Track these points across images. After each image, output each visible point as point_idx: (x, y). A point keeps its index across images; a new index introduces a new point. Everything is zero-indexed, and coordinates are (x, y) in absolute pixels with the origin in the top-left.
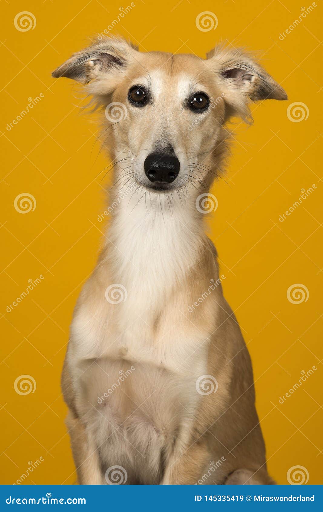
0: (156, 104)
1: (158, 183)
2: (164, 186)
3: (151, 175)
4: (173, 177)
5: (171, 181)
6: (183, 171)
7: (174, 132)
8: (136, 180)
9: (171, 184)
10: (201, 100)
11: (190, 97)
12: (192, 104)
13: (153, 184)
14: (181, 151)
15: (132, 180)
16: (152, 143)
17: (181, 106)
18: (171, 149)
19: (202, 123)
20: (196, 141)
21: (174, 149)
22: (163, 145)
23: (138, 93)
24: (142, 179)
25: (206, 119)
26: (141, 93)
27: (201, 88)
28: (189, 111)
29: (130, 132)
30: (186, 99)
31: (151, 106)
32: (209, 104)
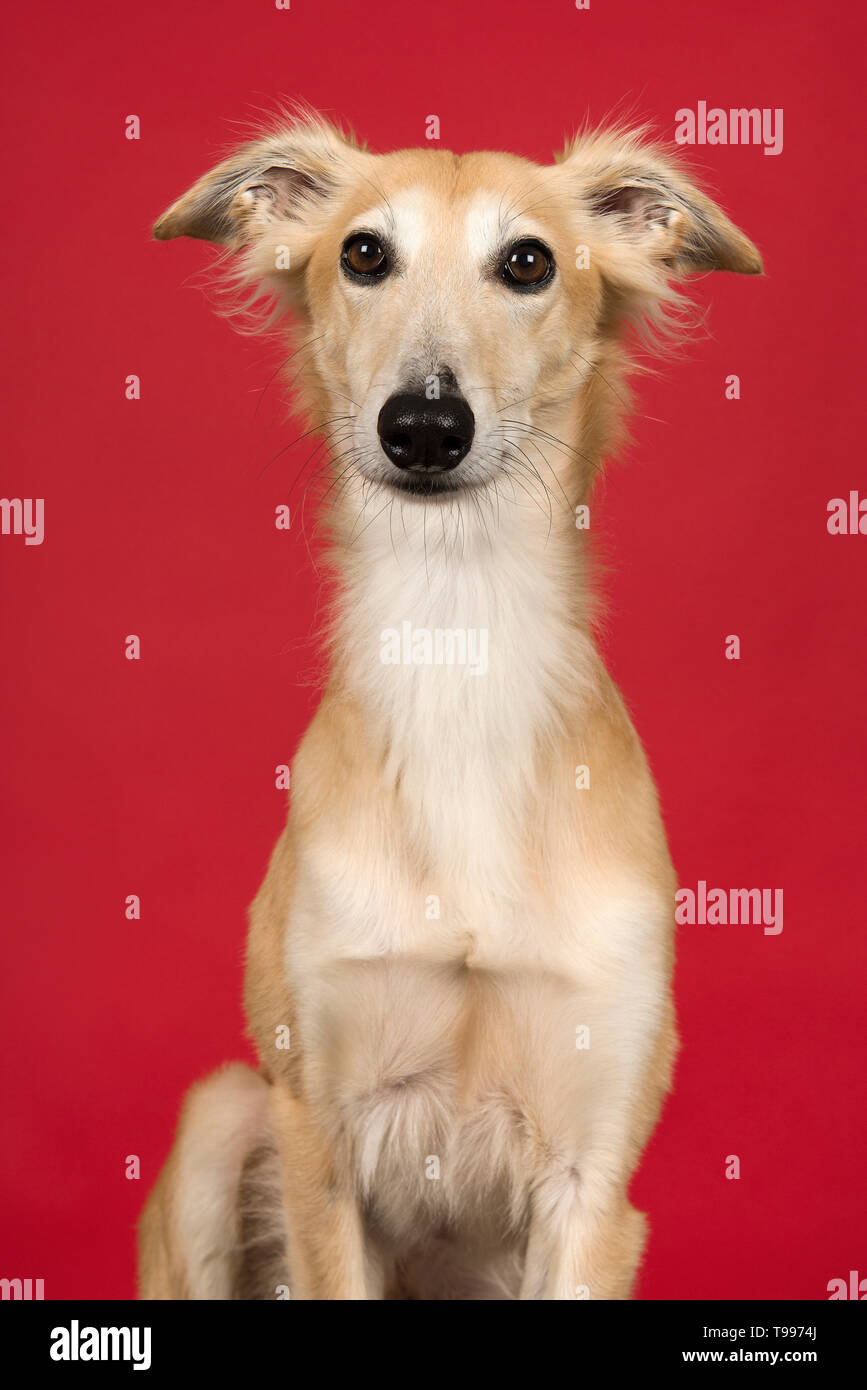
0: (409, 272)
1: (417, 472)
2: (434, 480)
3: (398, 451)
4: (455, 453)
5: (454, 463)
6: (485, 437)
7: (458, 337)
8: (367, 477)
9: (452, 472)
10: (530, 259)
11: (502, 252)
12: (506, 272)
13: (405, 475)
14: (478, 385)
16: (397, 367)
17: (478, 275)
18: (449, 378)
19: (539, 319)
20: (523, 364)
21: (459, 380)
22: (428, 369)
23: (364, 249)
24: (375, 464)
25: (548, 309)
26: (372, 250)
27: (529, 228)
28: (499, 286)
30: (491, 258)
31: (399, 280)
32: (552, 269)
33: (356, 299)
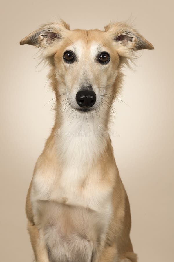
0: (79, 61)
1: (84, 108)
2: (88, 109)
3: (80, 103)
4: (93, 103)
5: (92, 105)
6: (98, 99)
7: (91, 77)
8: (72, 106)
9: (92, 107)
10: (105, 56)
11: (98, 55)
12: (100, 59)
13: (82, 108)
14: (96, 87)
15: (69, 106)
16: (79, 84)
17: (94, 61)
18: (90, 87)
19: (107, 69)
20: (104, 80)
21: (92, 87)
22: (86, 85)
23: (69, 55)
24: (75, 105)
25: (109, 67)
26: (70, 55)
27: (104, 49)
28: (98, 63)
29: (66, 77)
30: (96, 56)
31: (77, 63)
32: (110, 59)
33: (67, 66)
